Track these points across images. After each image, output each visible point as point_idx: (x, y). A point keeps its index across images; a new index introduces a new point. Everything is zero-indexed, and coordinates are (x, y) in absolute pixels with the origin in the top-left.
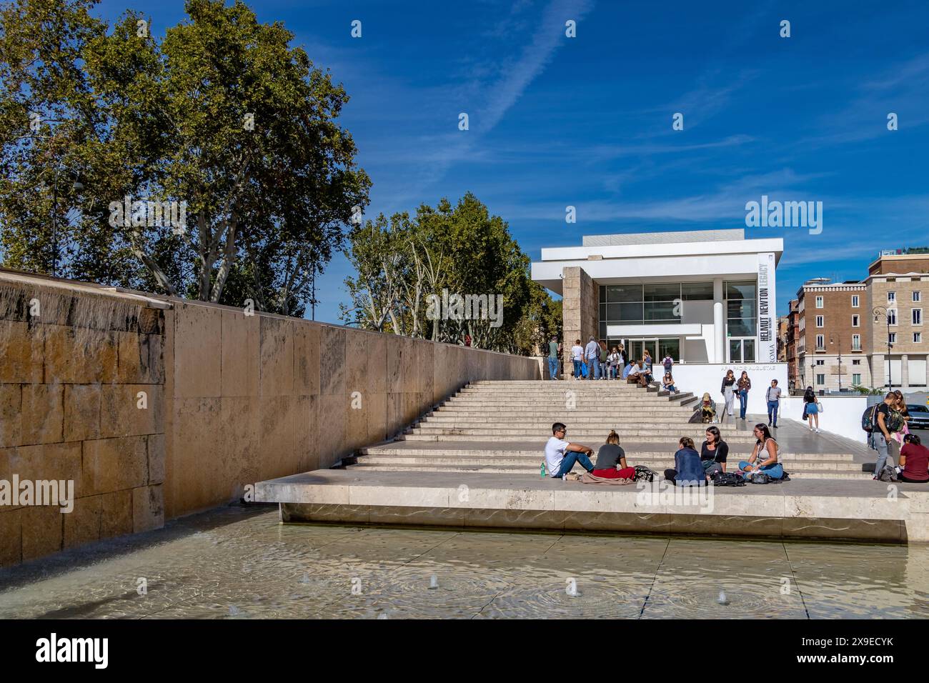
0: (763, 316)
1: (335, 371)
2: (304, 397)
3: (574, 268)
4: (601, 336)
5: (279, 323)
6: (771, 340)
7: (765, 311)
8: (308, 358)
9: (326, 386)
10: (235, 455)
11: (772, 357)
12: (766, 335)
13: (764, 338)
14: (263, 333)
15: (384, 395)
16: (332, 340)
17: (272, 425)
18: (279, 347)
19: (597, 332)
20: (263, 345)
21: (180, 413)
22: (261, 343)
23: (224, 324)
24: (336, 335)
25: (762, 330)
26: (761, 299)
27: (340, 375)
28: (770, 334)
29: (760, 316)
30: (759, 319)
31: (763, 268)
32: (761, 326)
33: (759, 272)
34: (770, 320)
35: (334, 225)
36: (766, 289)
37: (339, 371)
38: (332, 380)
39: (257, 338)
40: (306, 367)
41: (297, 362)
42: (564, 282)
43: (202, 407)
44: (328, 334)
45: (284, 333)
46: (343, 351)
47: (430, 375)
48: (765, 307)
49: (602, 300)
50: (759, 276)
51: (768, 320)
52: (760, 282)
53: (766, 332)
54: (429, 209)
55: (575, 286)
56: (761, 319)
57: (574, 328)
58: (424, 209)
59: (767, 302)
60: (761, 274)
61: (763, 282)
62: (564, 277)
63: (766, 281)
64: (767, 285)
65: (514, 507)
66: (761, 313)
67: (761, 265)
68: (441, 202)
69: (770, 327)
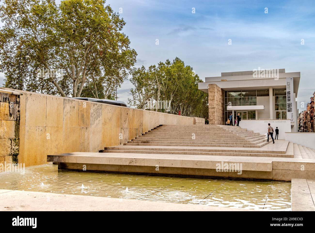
0: (288, 102)
1: (97, 119)
2: (83, 128)
3: (213, 84)
4: (225, 110)
5: (72, 102)
6: (292, 111)
8: (85, 114)
9: (93, 124)
10: (51, 147)
13: (289, 111)
14: (65, 105)
15: (120, 129)
16: (96, 108)
17: (68, 137)
18: (72, 110)
19: (224, 109)
20: (65, 109)
21: (28, 131)
22: (64, 108)
23: (48, 101)
24: (98, 106)
25: (288, 107)
26: (288, 95)
27: (99, 121)
28: (291, 109)
29: (287, 102)
30: (287, 103)
31: (288, 83)
32: (288, 106)
33: (287, 85)
34: (291, 104)
35: (123, 70)
36: (290, 92)
37: (99, 119)
38: (96, 122)
39: (62, 106)
40: (84, 117)
41: (80, 116)
42: (209, 90)
43: (38, 130)
44: (94, 105)
45: (74, 105)
46: (101, 112)
47: (141, 122)
48: (289, 99)
49: (226, 96)
51: (290, 104)
52: (287, 89)
53: (290, 108)
54: (163, 64)
55: (213, 91)
56: (288, 103)
57: (213, 107)
58: (161, 64)
59: (290, 97)
60: (287, 86)
61: (288, 89)
62: (209, 88)
63: (290, 89)
64: (290, 90)
65: (131, 164)
66: (288, 101)
67: (288, 82)
68: (167, 61)
69: (291, 106)
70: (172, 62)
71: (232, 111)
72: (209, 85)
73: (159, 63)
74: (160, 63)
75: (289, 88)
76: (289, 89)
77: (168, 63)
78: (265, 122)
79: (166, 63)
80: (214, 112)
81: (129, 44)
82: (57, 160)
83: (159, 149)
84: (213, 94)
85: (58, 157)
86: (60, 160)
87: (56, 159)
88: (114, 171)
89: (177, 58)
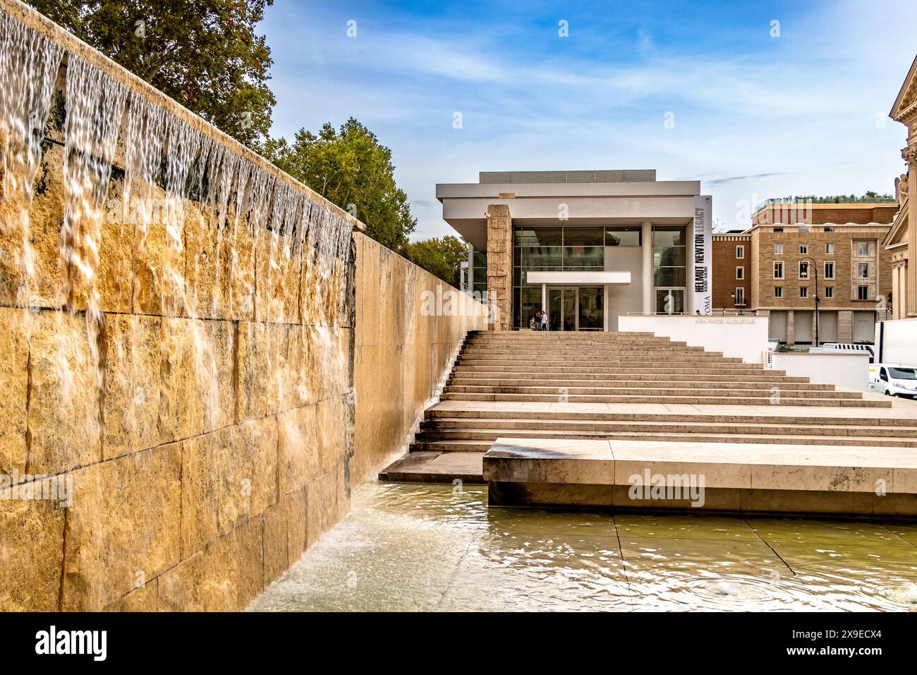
0: (698, 265)
3: (501, 206)
4: (515, 283)
5: (388, 255)
6: (706, 291)
7: (700, 260)
11: (707, 310)
12: (701, 285)
13: (699, 289)
14: (381, 268)
18: (388, 284)
20: (381, 282)
22: (380, 279)
25: (696, 279)
26: (696, 246)
28: (706, 284)
29: (695, 264)
30: (693, 267)
31: (699, 212)
32: (696, 276)
33: (694, 216)
34: (706, 270)
36: (703, 236)
39: (378, 273)
42: (489, 222)
45: (390, 267)
48: (701, 255)
50: (695, 220)
51: (703, 269)
52: (696, 227)
53: (701, 282)
54: (309, 136)
55: (502, 226)
56: (696, 268)
57: (500, 273)
58: (304, 136)
59: (703, 250)
60: (696, 218)
61: (698, 229)
62: (489, 216)
63: (703, 227)
64: (703, 231)
65: (839, 488)
66: (696, 262)
67: (697, 210)
68: (324, 127)
69: (706, 277)
70: (338, 132)
71: (541, 285)
72: (491, 207)
73: (299, 134)
74: (302, 133)
75: (701, 226)
76: (701, 229)
77: (328, 133)
78: (697, 322)
79: (321, 134)
80: (505, 289)
81: (266, 68)
82: (529, 475)
83: (625, 415)
84: (501, 237)
85: (531, 466)
86: (540, 474)
87: (525, 469)
88: (726, 507)
89: (355, 122)
